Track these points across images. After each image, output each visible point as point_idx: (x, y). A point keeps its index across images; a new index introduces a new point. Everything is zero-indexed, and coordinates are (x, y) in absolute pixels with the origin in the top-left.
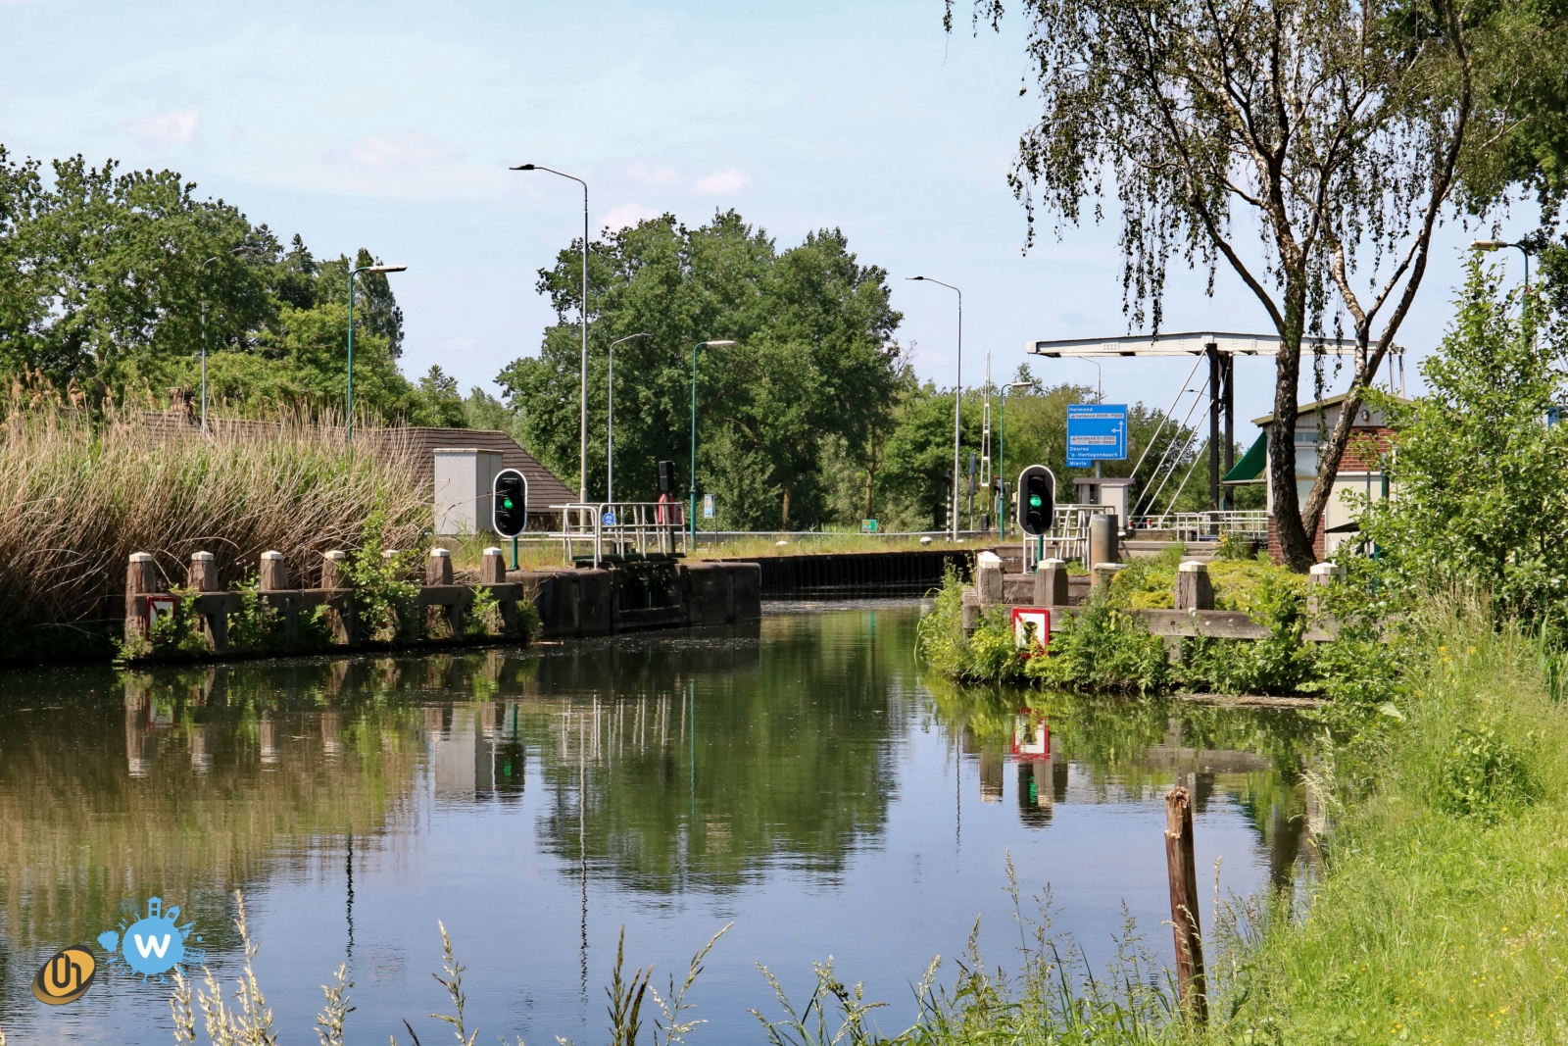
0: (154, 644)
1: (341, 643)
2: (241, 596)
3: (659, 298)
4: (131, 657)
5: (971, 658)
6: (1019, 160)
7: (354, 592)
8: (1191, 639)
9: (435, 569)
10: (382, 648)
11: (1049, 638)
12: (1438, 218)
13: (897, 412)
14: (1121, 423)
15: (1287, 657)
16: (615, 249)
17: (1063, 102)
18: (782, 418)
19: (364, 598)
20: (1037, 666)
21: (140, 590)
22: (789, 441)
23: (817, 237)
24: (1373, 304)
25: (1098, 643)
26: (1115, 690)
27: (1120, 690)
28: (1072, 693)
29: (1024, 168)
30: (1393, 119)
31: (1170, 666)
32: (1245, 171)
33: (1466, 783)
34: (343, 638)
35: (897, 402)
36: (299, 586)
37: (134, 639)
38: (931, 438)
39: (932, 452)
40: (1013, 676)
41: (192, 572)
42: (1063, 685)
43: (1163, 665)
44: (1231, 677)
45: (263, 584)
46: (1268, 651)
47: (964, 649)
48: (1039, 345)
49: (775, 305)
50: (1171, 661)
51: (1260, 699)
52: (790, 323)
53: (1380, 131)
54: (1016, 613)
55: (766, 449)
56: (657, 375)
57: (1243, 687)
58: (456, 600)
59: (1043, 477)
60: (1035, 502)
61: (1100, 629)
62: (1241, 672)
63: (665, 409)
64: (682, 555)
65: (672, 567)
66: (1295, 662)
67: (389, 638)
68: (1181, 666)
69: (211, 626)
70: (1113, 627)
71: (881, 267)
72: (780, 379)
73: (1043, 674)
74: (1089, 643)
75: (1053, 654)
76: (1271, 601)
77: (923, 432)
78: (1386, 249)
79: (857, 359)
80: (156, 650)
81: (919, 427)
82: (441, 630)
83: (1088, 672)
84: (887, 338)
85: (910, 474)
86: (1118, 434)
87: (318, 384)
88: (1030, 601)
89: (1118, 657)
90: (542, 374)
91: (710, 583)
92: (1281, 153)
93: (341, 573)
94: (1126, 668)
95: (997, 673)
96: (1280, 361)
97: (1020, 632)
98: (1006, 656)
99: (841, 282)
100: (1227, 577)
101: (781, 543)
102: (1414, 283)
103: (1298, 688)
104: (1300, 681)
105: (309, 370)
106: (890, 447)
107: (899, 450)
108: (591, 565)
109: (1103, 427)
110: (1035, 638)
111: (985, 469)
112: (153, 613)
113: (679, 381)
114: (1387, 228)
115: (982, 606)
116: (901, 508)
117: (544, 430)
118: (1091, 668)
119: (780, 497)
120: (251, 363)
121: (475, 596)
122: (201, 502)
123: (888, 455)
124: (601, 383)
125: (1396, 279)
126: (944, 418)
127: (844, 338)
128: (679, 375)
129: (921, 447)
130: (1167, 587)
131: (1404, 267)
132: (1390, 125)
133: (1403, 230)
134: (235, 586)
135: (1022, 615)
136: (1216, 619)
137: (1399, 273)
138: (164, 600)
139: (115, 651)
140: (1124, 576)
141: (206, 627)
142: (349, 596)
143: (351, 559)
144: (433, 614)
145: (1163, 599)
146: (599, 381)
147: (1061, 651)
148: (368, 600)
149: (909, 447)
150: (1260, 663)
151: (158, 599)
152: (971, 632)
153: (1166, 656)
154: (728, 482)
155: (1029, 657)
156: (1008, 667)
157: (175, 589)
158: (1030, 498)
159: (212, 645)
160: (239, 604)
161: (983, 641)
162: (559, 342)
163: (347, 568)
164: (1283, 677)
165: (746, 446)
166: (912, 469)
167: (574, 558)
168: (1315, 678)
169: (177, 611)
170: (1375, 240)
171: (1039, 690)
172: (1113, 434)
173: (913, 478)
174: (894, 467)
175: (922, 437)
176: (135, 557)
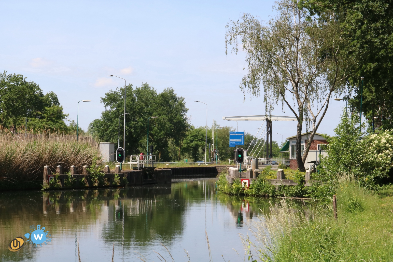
0: (50, 186)
1: (87, 186)
2: (68, 175)
3: (131, 105)
4: (45, 188)
5: (232, 190)
6: (242, 83)
7: (90, 175)
8: (281, 185)
9: (106, 170)
10: (95, 188)
11: (249, 185)
12: (331, 95)
13: (187, 133)
14: (243, 136)
15: (302, 189)
16: (119, 93)
17: (253, 71)
18: (159, 134)
19: (92, 176)
20: (247, 191)
21: (47, 174)
22: (161, 140)
23: (166, 90)
24: (317, 114)
25: (260, 186)
26: (264, 196)
27: (265, 196)
28: (255, 197)
29: (243, 84)
30: (321, 74)
31: (276, 191)
32: (289, 86)
33: (351, 208)
34: (87, 185)
35: (188, 130)
36: (79, 173)
37: (45, 184)
38: (194, 139)
39: (195, 143)
40: (241, 193)
41: (57, 170)
42: (253, 195)
43: (274, 191)
44: (289, 194)
45: (71, 173)
46: (297, 188)
47: (230, 188)
48: (225, 117)
49: (158, 106)
50: (276, 190)
51: (296, 198)
52: (161, 111)
53: (318, 77)
54: (242, 180)
55: (155, 142)
56: (130, 123)
57: (292, 195)
58: (110, 176)
59: (241, 150)
60: (240, 156)
61: (261, 183)
62: (291, 192)
63: (132, 132)
64: (155, 167)
65: (154, 170)
66: (303, 190)
67: (97, 185)
68: (278, 191)
69: (61, 182)
70: (264, 183)
71: (183, 97)
72: (160, 125)
73: (248, 193)
74: (258, 186)
75: (250, 189)
76: (298, 177)
77: (192, 138)
78: (319, 102)
79: (178, 120)
80: (50, 187)
81: (191, 137)
82: (108, 184)
83: (258, 193)
84: (185, 115)
85: (189, 148)
86: (242, 139)
87: (52, 125)
88: (245, 177)
89: (265, 189)
90: (102, 123)
91: (161, 174)
92: (298, 82)
93: (87, 171)
94: (266, 192)
95: (238, 193)
96: (298, 126)
97: (243, 184)
98: (240, 189)
99: (173, 101)
100: (287, 173)
101: (167, 165)
102: (326, 110)
103: (304, 196)
104: (304, 194)
105: (50, 122)
106: (185, 141)
107: (186, 142)
108: (137, 169)
109: (238, 137)
110: (246, 185)
111: (213, 147)
112: (50, 179)
113: (135, 125)
114: (319, 98)
115: (234, 178)
116: (184, 156)
117: (102, 136)
118: (259, 192)
119: (158, 153)
120: (36, 120)
121: (115, 176)
122: (57, 155)
123: (184, 143)
124: (116, 125)
125: (322, 109)
126: (197, 134)
127: (175, 115)
128: (136, 123)
129: (192, 141)
130: (274, 175)
131: (323, 106)
132: (320, 76)
133: (323, 98)
134: (66, 173)
135: (243, 180)
136: (286, 181)
137: (322, 108)
138: (52, 176)
139: (42, 187)
140: (264, 172)
141: (60, 182)
142: (89, 176)
143: (89, 167)
144: (105, 180)
145: (273, 177)
146: (116, 124)
147: (252, 188)
148: (93, 177)
149: (189, 141)
150: (296, 190)
151: (51, 176)
152: (232, 184)
153: (275, 189)
154: (146, 150)
155: (245, 189)
156: (240, 191)
157: (54, 174)
158: (238, 155)
159: (61, 186)
160: (67, 177)
161: (235, 186)
162: (106, 115)
163: (88, 170)
164: (300, 194)
165: (150, 141)
166: (190, 147)
167: (133, 168)
168: (307, 194)
169: (55, 179)
170: (317, 100)
171: (247, 197)
172: (241, 139)
173: (190, 149)
174: (185, 146)
175: (192, 139)
176: (46, 167)
